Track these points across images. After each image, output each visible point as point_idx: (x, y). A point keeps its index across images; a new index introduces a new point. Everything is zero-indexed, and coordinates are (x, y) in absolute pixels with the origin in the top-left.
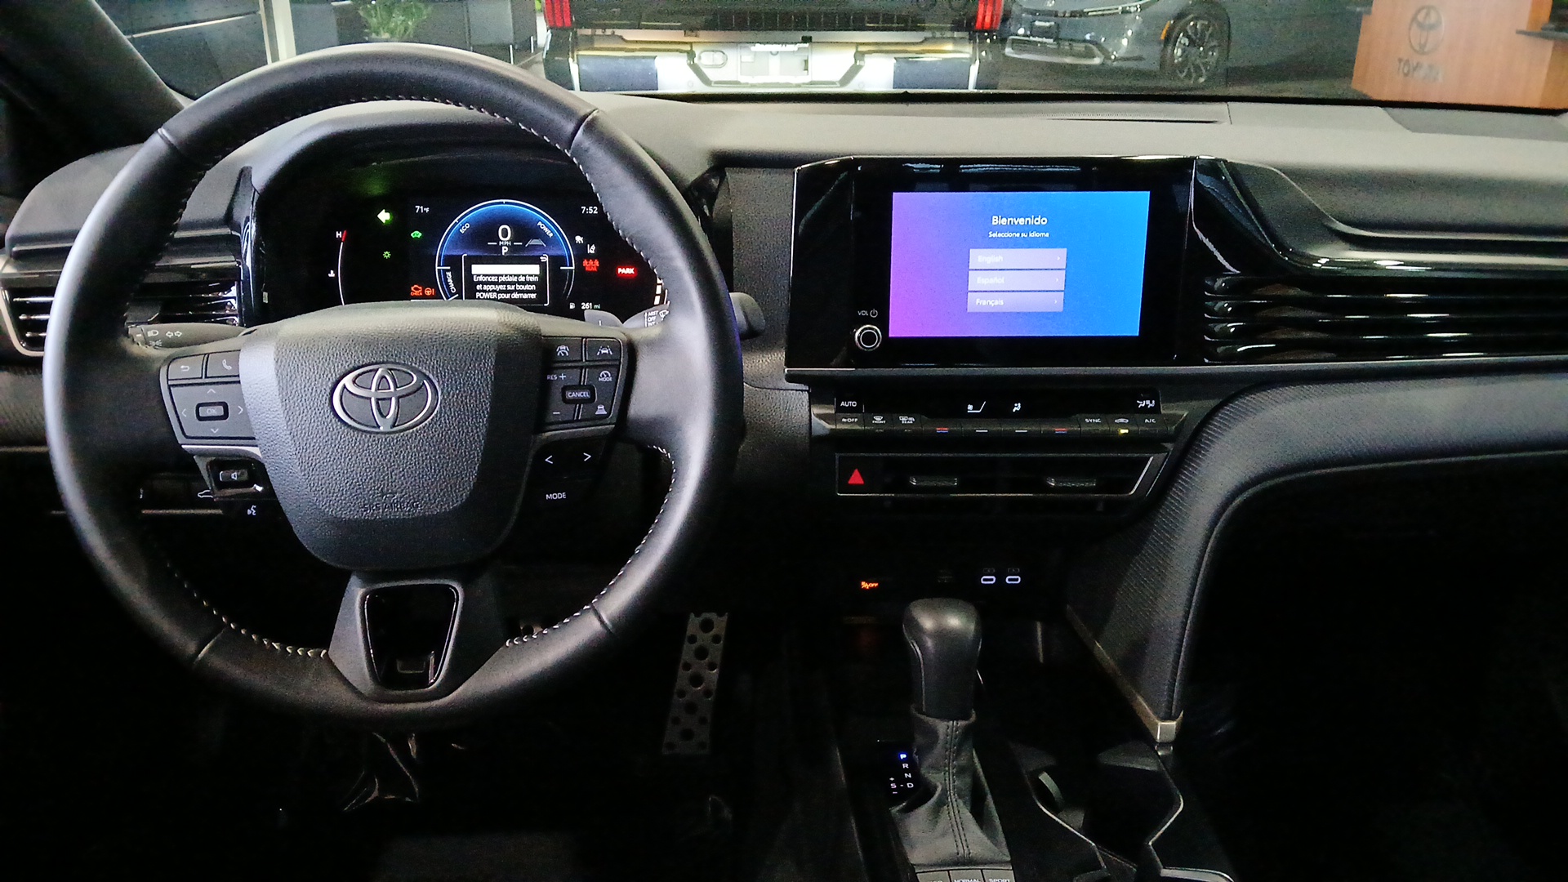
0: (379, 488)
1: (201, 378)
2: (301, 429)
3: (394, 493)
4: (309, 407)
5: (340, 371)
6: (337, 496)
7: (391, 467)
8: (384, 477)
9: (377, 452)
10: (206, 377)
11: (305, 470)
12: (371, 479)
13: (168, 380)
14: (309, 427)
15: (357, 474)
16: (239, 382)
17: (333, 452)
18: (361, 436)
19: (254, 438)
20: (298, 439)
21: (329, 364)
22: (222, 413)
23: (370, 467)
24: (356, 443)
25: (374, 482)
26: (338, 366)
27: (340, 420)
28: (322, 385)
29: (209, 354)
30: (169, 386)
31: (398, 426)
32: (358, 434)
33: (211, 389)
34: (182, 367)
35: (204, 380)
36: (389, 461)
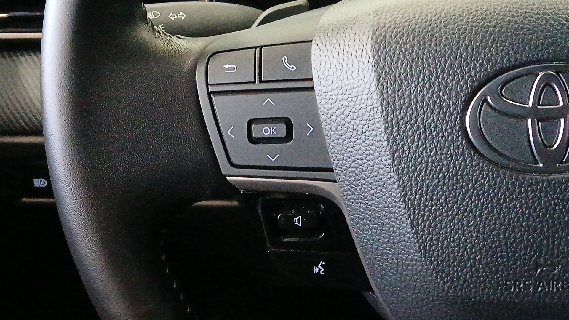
0: (531, 257)
1: (254, 82)
2: (415, 165)
3: (553, 266)
4: (428, 132)
5: (478, 74)
6: (465, 266)
7: (554, 225)
8: (542, 241)
9: (533, 203)
10: (261, 81)
11: (418, 225)
12: (521, 242)
13: (207, 84)
14: (427, 162)
15: (499, 234)
16: (312, 89)
17: (463, 200)
18: (510, 177)
19: (331, 170)
20: (410, 180)
21: (460, 64)
22: (283, 134)
23: (521, 225)
24: (500, 187)
25: (526, 248)
26: (475, 68)
27: (476, 150)
28: (450, 99)
29: (262, 46)
30: (209, 94)
31: (566, 162)
32: (504, 174)
33: (269, 99)
34: (227, 66)
35: (258, 86)
36: (551, 217)
